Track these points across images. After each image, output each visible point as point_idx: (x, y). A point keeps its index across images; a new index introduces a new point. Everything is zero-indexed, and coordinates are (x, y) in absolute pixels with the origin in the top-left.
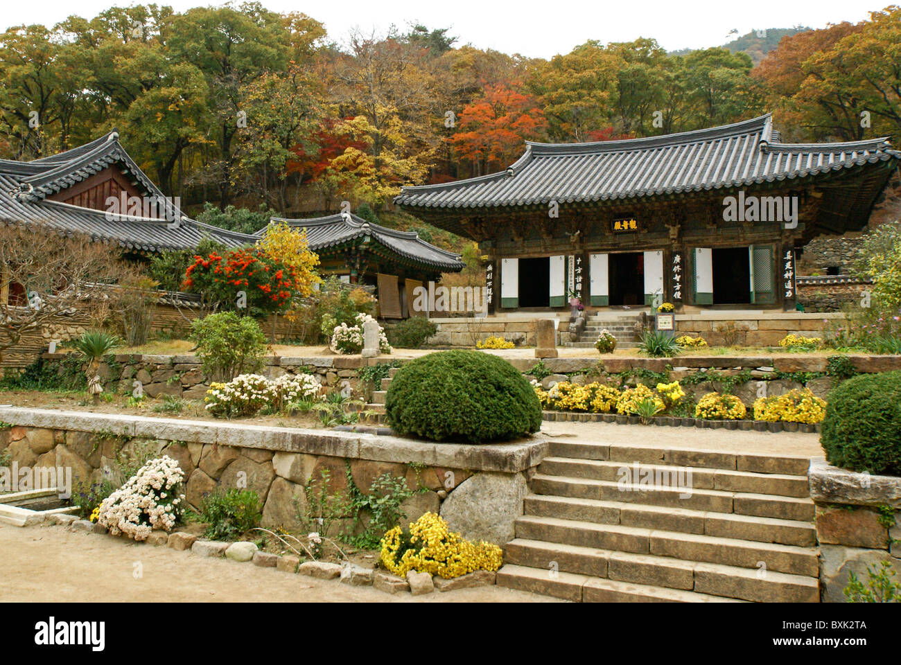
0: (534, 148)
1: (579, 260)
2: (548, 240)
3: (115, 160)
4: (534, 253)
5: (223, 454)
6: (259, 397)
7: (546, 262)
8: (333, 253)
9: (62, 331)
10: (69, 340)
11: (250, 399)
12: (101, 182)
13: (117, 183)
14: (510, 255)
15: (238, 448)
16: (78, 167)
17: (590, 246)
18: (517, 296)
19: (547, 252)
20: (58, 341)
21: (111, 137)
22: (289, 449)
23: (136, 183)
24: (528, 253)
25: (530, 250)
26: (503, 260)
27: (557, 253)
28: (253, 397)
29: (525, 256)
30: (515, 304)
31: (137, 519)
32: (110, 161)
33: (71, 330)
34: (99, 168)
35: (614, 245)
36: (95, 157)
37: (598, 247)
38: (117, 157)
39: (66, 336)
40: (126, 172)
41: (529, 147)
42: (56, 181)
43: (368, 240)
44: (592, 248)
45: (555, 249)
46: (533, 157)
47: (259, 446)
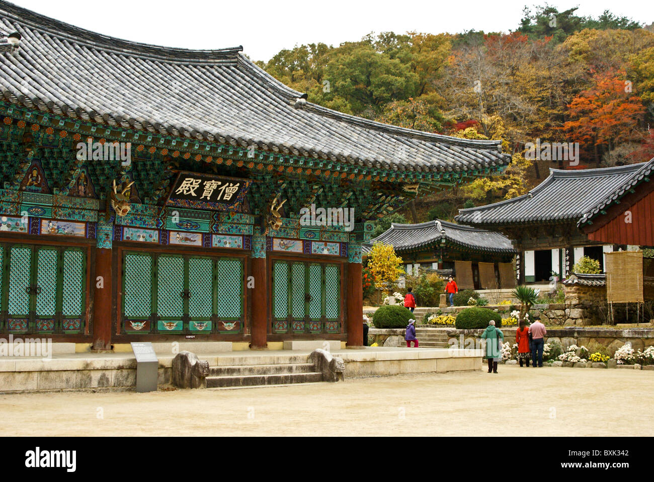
0: (554, 172)
1: (567, 252)
2: (550, 238)
4: (543, 247)
7: (550, 253)
14: (530, 249)
17: (574, 242)
18: (534, 275)
19: (550, 246)
24: (540, 247)
25: (541, 245)
26: (526, 252)
27: (555, 247)
29: (539, 249)
30: (533, 280)
35: (587, 242)
37: (578, 243)
41: (552, 173)
43: (444, 241)
44: (575, 243)
45: (555, 244)
46: (553, 179)
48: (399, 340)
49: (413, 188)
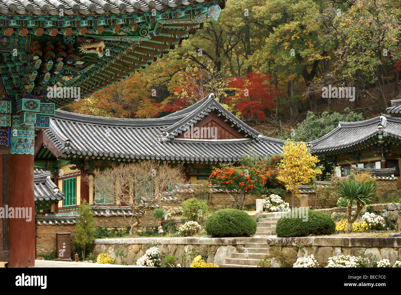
3: (212, 110)
5: (175, 247)
6: (192, 229)
8: (368, 146)
9: (171, 209)
10: (175, 213)
11: (189, 230)
12: (206, 123)
13: (215, 122)
15: (178, 245)
16: (192, 117)
20: (170, 214)
21: (210, 97)
22: (187, 244)
23: (226, 121)
28: (190, 229)
31: (143, 264)
32: (210, 111)
33: (176, 208)
34: (203, 116)
36: (201, 110)
38: (213, 108)
39: (174, 212)
40: (220, 115)
42: (180, 128)
43: (380, 137)
47: (181, 243)
48: (227, 252)
49: (93, 48)
